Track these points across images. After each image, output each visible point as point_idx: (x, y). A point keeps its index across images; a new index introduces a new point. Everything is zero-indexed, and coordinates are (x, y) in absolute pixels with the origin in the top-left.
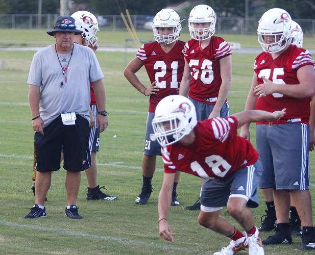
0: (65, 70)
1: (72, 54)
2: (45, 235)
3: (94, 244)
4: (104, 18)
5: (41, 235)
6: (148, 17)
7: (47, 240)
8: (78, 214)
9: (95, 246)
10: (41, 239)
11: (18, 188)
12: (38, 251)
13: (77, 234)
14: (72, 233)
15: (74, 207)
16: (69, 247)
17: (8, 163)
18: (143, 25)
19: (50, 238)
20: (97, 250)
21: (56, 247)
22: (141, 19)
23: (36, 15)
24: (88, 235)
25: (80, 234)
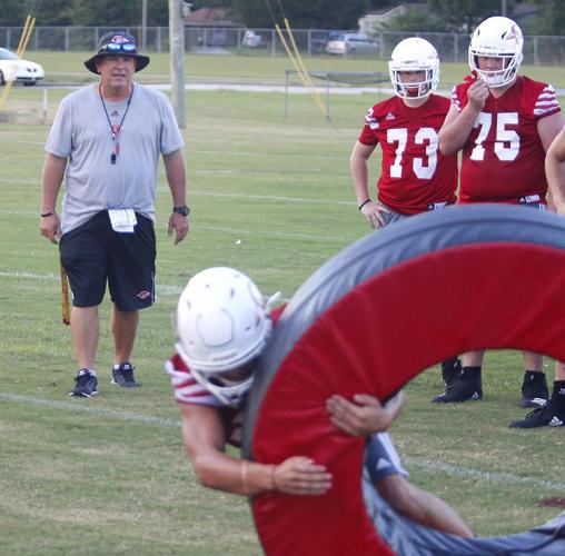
0: (116, 131)
1: (129, 103)
2: (77, 420)
3: (161, 436)
4: (257, 34)
5: (70, 419)
6: (333, 33)
7: (79, 427)
8: (132, 380)
9: (162, 439)
10: (70, 427)
11: (47, 334)
12: (58, 449)
13: (135, 418)
14: (127, 415)
15: (127, 367)
16: (116, 441)
17: (37, 289)
18: (325, 46)
19: (85, 424)
20: (164, 447)
21: (92, 441)
22: (323, 36)
23: (139, 28)
24: (154, 418)
25: (141, 418)
